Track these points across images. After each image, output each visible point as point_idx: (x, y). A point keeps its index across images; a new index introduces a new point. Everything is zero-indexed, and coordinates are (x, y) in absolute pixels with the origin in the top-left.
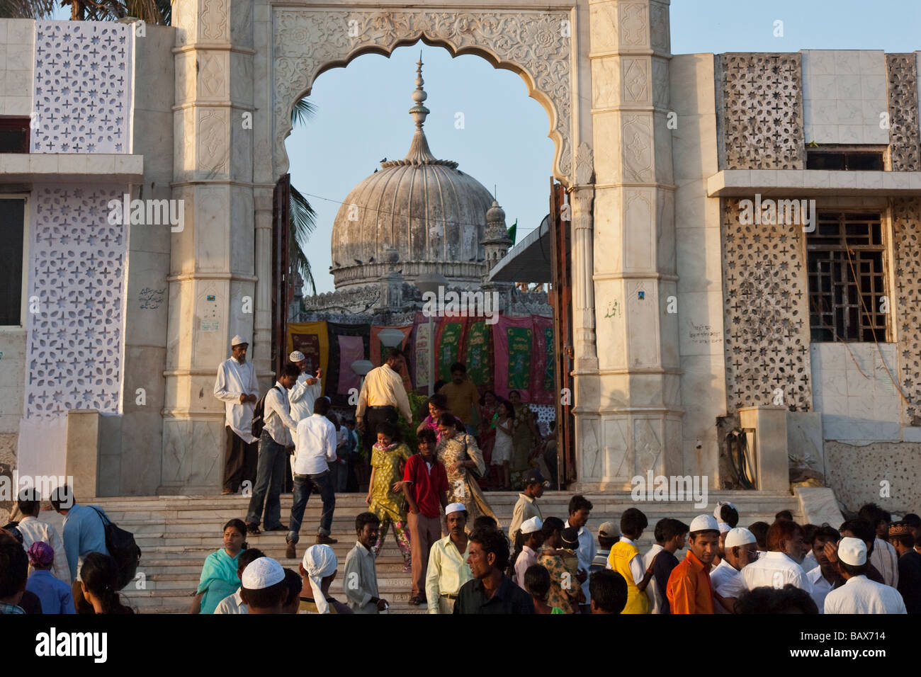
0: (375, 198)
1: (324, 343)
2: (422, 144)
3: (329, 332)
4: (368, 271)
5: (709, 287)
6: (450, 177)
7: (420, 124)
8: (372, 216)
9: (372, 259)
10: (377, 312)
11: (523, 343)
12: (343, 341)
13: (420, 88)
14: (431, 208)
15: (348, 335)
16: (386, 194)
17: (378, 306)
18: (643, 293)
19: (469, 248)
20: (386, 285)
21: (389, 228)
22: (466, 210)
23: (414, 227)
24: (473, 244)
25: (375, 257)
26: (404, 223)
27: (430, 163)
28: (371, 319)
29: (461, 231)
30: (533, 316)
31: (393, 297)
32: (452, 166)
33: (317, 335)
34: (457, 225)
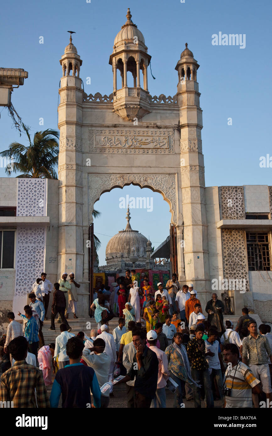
0: (117, 240)
1: (104, 278)
2: (129, 226)
3: (105, 276)
4: (115, 260)
5: (218, 255)
6: (136, 234)
7: (129, 221)
8: (116, 245)
9: (116, 257)
10: (118, 270)
11: (156, 277)
12: (109, 278)
13: (128, 212)
14: (132, 243)
15: (110, 276)
16: (120, 239)
17: (118, 268)
18: (199, 257)
19: (142, 253)
20: (120, 263)
21: (121, 248)
22: (141, 243)
23: (127, 248)
24: (143, 252)
25: (117, 256)
26: (125, 247)
27: (131, 231)
28: (116, 272)
29: (140, 249)
30: (160, 270)
31: (122, 266)
32: (137, 232)
33: (102, 276)
34: (139, 248)
